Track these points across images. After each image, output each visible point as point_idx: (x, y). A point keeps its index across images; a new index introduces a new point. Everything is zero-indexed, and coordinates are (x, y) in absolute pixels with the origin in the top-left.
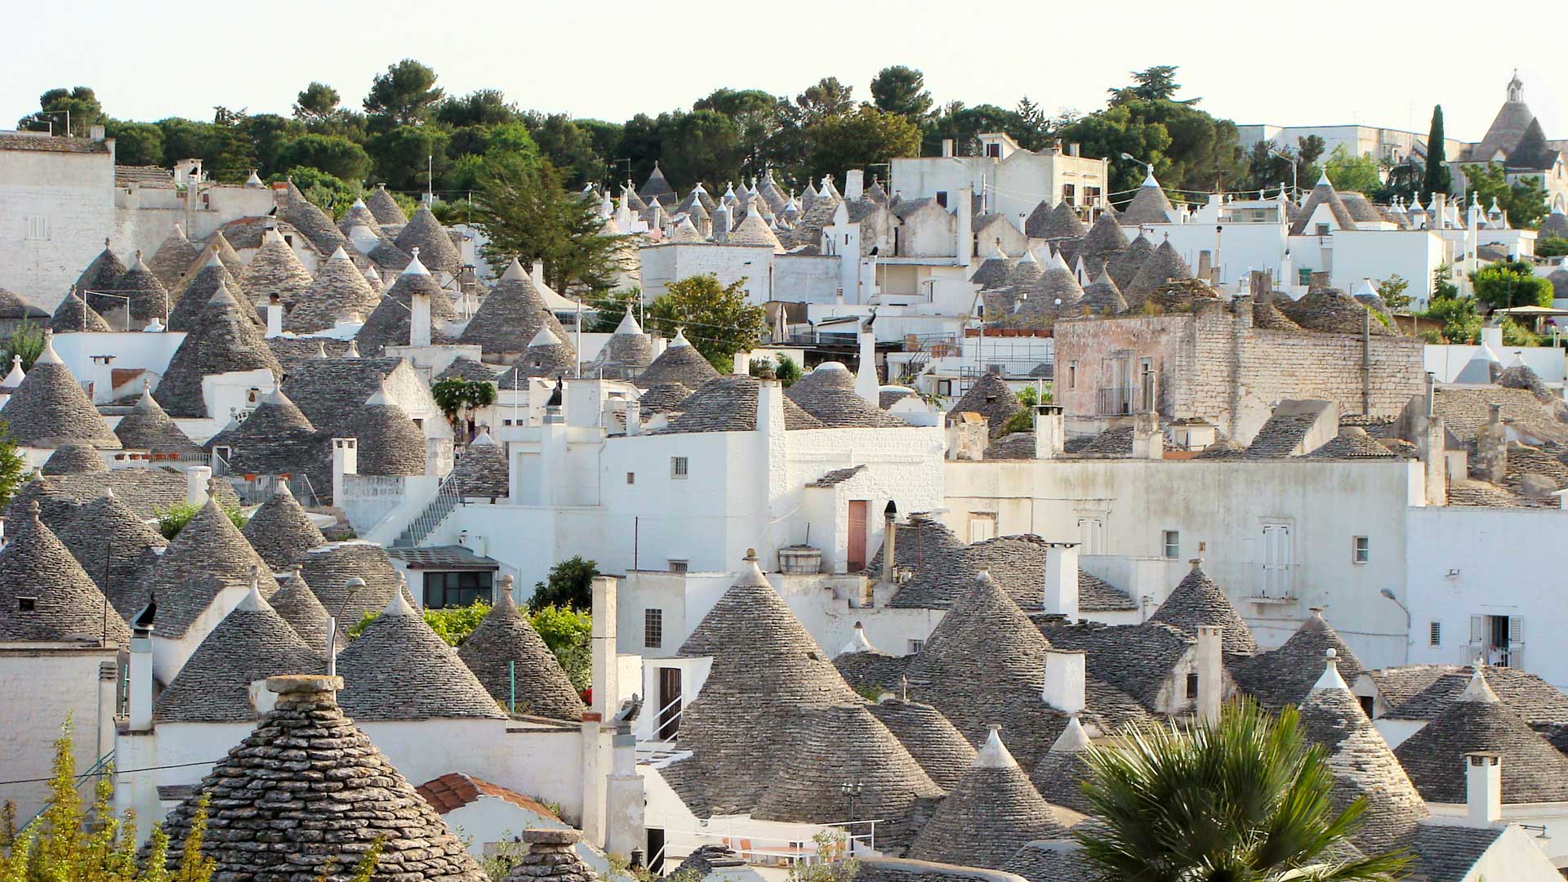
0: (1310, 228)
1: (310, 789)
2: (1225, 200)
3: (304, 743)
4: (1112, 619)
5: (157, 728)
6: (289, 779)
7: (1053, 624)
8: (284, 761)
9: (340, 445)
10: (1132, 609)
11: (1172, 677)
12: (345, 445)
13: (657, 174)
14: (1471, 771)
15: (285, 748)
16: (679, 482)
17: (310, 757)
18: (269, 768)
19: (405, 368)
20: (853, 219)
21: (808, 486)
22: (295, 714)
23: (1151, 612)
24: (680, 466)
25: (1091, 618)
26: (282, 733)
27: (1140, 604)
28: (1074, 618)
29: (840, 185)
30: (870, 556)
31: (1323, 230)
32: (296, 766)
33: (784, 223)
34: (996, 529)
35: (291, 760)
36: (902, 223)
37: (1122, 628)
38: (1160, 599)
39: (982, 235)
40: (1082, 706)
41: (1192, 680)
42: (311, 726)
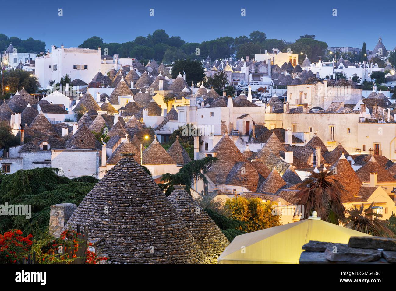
0: (339, 67)
1: (128, 176)
2: (322, 62)
3: (126, 166)
4: (299, 145)
5: (107, 166)
6: (123, 174)
7: (287, 146)
8: (123, 170)
9: (144, 110)
10: (303, 142)
11: (311, 157)
12: (146, 110)
13: (208, 57)
14: (371, 175)
15: (123, 167)
16: (212, 117)
17: (128, 169)
18: (120, 171)
19: (158, 95)
20: (247, 66)
21: (237, 118)
22: (125, 160)
23: (306, 143)
24: (212, 114)
25: (294, 144)
26: (122, 164)
27: (304, 142)
28: (291, 144)
29: (245, 59)
30: (250, 132)
31: (341, 68)
32: (125, 171)
33: (233, 67)
34: (275, 127)
35: (124, 170)
36: (257, 67)
37: (300, 147)
38: (308, 141)
39: (273, 70)
40: (292, 162)
41: (315, 157)
42: (128, 163)
